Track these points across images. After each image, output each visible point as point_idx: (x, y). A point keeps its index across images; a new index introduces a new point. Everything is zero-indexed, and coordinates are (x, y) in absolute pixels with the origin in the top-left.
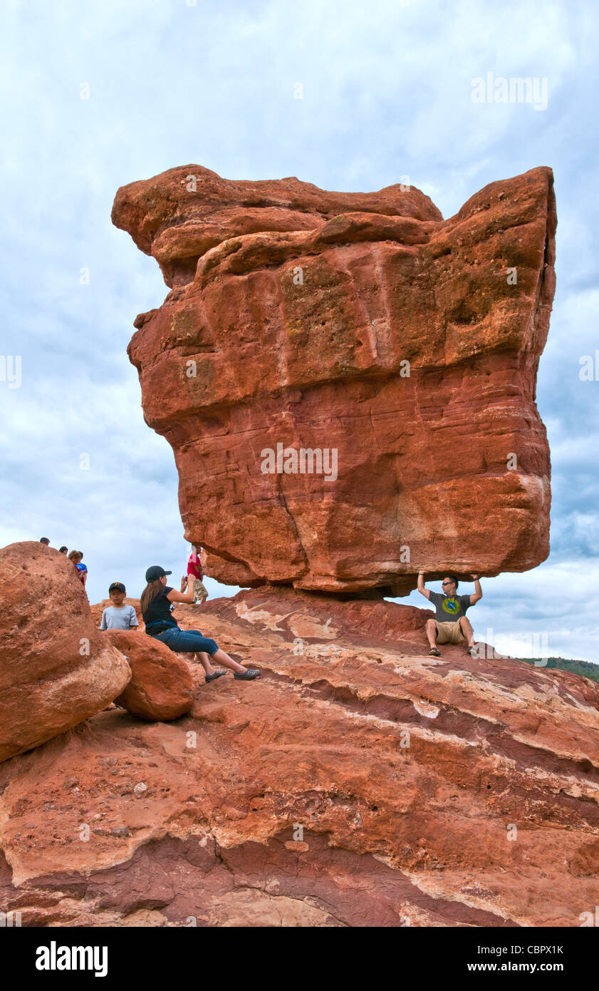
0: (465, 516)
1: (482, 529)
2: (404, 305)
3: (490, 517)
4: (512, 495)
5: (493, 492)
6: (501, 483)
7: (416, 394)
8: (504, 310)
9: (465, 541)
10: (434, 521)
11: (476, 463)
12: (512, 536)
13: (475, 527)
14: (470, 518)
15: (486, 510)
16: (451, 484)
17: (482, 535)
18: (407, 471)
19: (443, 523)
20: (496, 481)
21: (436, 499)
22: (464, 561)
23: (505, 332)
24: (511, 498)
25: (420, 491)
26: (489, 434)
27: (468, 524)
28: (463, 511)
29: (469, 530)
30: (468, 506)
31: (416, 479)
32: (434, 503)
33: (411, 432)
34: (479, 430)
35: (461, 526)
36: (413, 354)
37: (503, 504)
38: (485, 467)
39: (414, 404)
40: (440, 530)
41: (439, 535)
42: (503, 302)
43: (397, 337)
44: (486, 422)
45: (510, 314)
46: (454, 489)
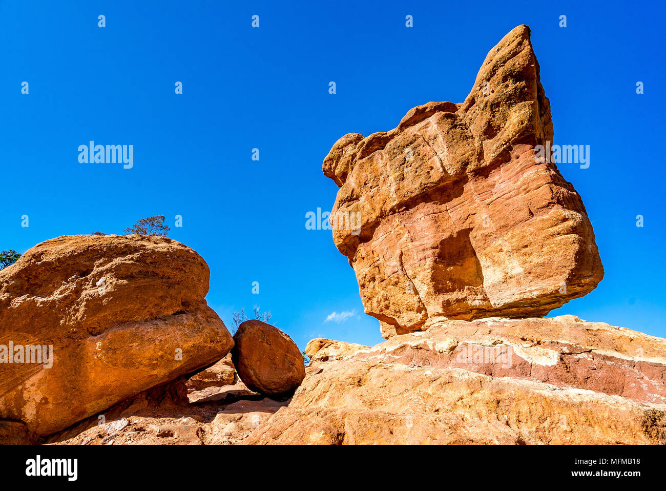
0: (525, 254)
1: (541, 260)
3: (545, 249)
4: (560, 226)
5: (543, 229)
6: (547, 220)
7: (472, 187)
8: (518, 111)
9: (529, 273)
10: (503, 266)
11: (524, 214)
12: (568, 257)
13: (535, 260)
14: (530, 255)
15: (541, 244)
16: (509, 235)
17: (543, 265)
18: (477, 238)
19: (510, 266)
20: (543, 220)
21: (501, 250)
22: (533, 288)
23: (522, 124)
24: (559, 228)
25: (488, 249)
26: (528, 192)
27: (529, 259)
28: (524, 250)
29: (531, 264)
30: (526, 246)
31: (484, 242)
32: (501, 254)
33: (474, 212)
34: (520, 193)
35: (525, 262)
36: (466, 164)
37: (553, 236)
38: (531, 213)
39: (472, 194)
40: (509, 271)
41: (509, 275)
42: (516, 107)
43: (453, 157)
44: (524, 184)
45: (523, 112)
46: (512, 238)
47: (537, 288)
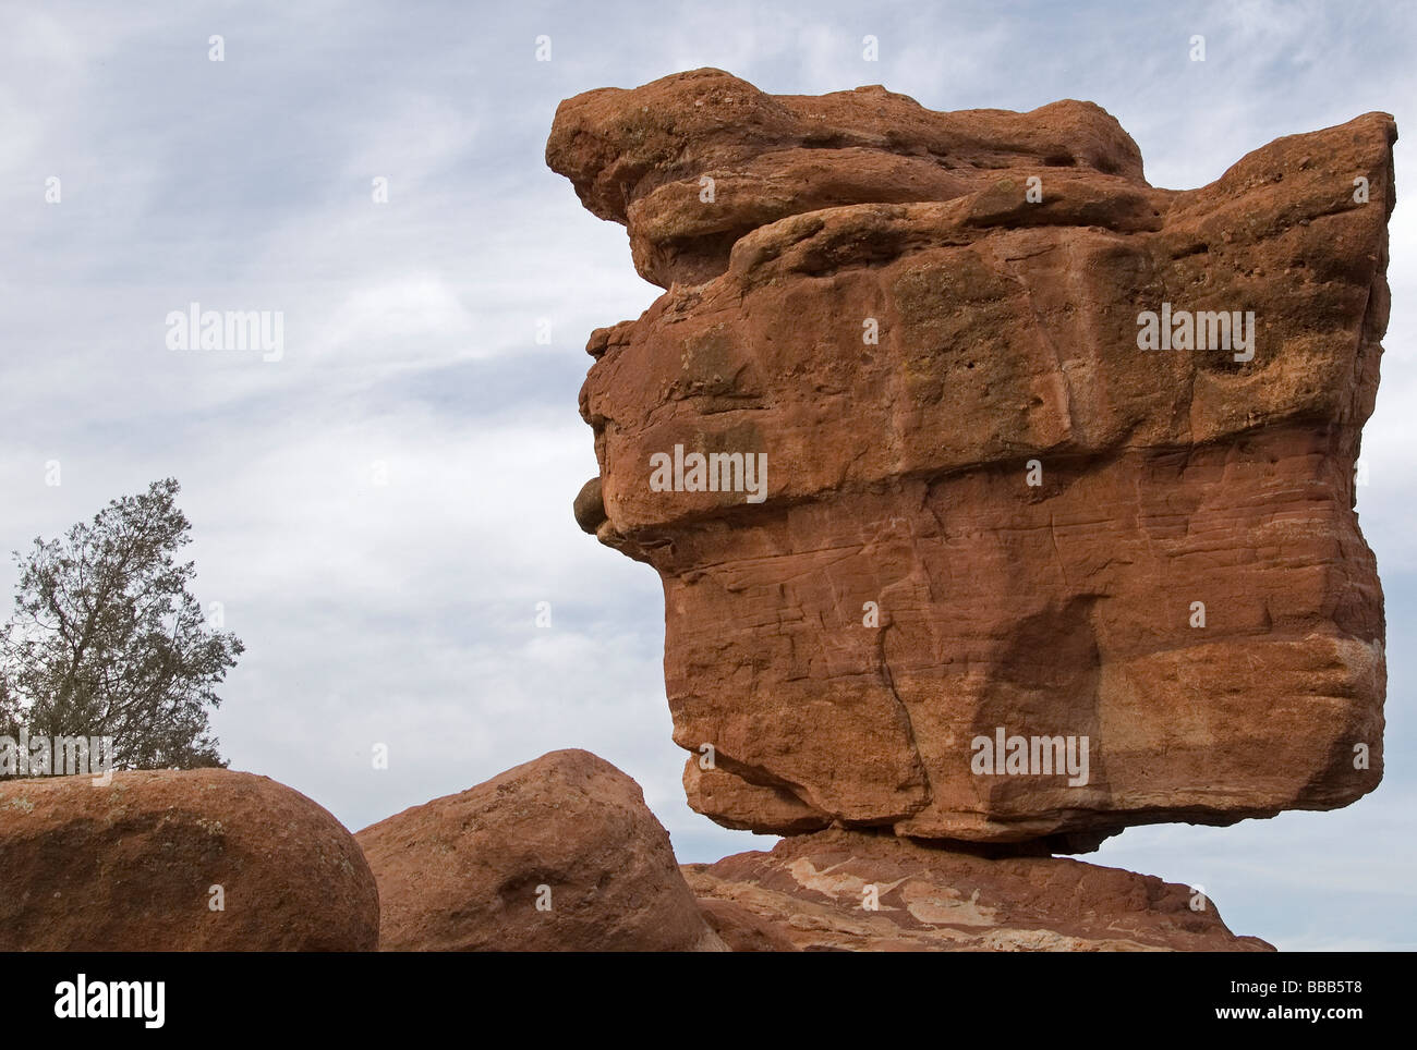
0: (1228, 708)
1: (1260, 733)
2: (1120, 338)
3: (1277, 712)
4: (1321, 674)
5: (1283, 668)
6: (1300, 653)
7: (1140, 494)
8: (1306, 355)
9: (1227, 752)
10: (1168, 715)
11: (1252, 616)
13: (1248, 728)
14: (1239, 713)
15: (1269, 698)
17: (1262, 744)
18: (1118, 625)
19: (1185, 721)
20: (1290, 649)
21: (1173, 678)
23: (1308, 391)
24: (1319, 677)
25: (1140, 662)
26: (1275, 565)
27: (1234, 722)
28: (1226, 699)
29: (1237, 733)
30: (1236, 691)
31: (1134, 642)
32: (1168, 685)
33: (1128, 559)
34: (1257, 559)
35: (1222, 726)
36: (1135, 422)
37: (1302, 689)
38: (1268, 623)
39: (1135, 510)
40: (1179, 732)
41: (1178, 741)
42: (1305, 341)
43: (1108, 393)
44: (1271, 544)
45: (1317, 361)
46: (1209, 660)
47: (1235, 790)
